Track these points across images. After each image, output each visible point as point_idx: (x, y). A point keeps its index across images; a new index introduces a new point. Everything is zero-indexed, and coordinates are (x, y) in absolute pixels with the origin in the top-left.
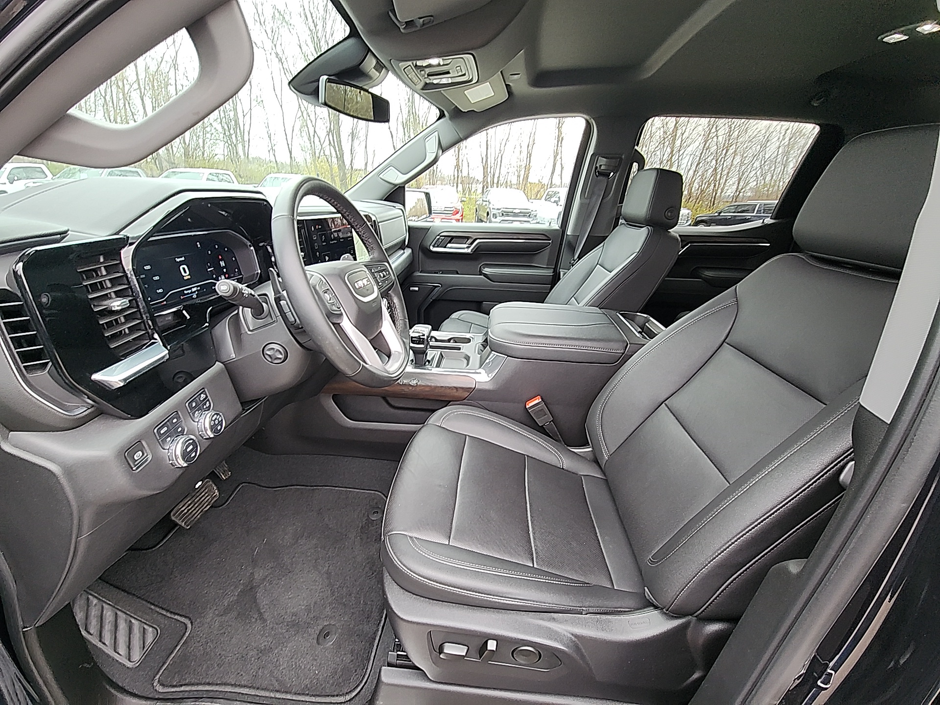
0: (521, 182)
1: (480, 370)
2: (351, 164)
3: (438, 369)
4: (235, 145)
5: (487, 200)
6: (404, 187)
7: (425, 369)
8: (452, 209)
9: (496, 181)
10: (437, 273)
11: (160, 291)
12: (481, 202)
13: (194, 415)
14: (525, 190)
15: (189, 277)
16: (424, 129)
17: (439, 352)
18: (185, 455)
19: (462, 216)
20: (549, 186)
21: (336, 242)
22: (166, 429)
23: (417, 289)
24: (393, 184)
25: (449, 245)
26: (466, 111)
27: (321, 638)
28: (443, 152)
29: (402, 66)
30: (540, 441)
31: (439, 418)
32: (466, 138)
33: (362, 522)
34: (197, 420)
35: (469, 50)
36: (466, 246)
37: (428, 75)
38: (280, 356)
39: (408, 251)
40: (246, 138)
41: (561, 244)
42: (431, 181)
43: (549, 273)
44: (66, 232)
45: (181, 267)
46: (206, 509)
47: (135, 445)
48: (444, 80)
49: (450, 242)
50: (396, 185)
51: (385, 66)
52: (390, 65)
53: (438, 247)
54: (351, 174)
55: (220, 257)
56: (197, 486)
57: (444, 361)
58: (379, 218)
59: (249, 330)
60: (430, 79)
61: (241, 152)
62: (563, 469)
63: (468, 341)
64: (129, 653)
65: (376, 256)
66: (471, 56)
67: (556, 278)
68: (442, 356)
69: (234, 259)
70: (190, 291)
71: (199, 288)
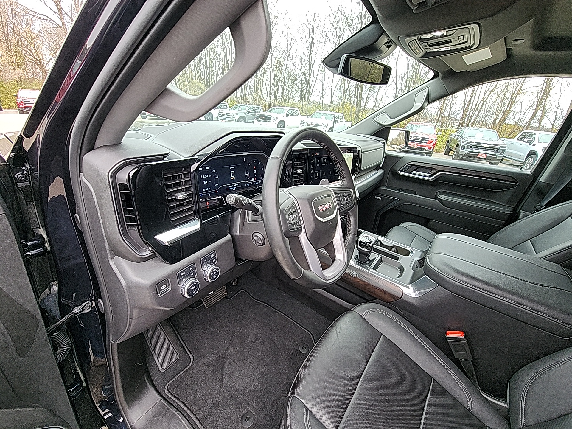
0: (497, 123)
1: (409, 286)
2: (364, 106)
3: (374, 271)
4: (305, 95)
5: (460, 135)
6: (390, 127)
7: (364, 268)
8: (428, 139)
9: (472, 121)
10: (399, 190)
11: (217, 185)
12: (454, 136)
13: (203, 267)
14: (499, 129)
15: (234, 178)
16: (422, 84)
17: (380, 257)
18: (189, 291)
19: (435, 145)
20: (525, 128)
21: (327, 164)
22: (184, 273)
23: (380, 198)
24: (382, 125)
25: (414, 172)
26: (459, 72)
27: (244, 419)
28: (428, 104)
29: (407, 41)
30: (452, 373)
31: (363, 309)
32: (452, 93)
33: (294, 350)
34: (205, 270)
35: (476, 20)
36: (429, 175)
37: (430, 46)
38: (260, 242)
39: (380, 172)
40: (311, 91)
41: (529, 188)
42: (417, 119)
43: (507, 210)
44: (168, 154)
45: (232, 172)
46: (218, 300)
47: (164, 281)
48: (444, 48)
49: (415, 170)
50: (384, 126)
51: (394, 43)
52: (398, 42)
53: (404, 172)
54: (363, 113)
55: (255, 168)
56: (210, 293)
57: (382, 265)
58: (363, 149)
59: (249, 221)
60: (431, 49)
61: (306, 99)
62: (470, 411)
63: (407, 253)
64: (163, 363)
65: (345, 184)
66: (477, 26)
67: (513, 217)
68: (382, 260)
69: (262, 169)
70: (233, 186)
71: (238, 185)
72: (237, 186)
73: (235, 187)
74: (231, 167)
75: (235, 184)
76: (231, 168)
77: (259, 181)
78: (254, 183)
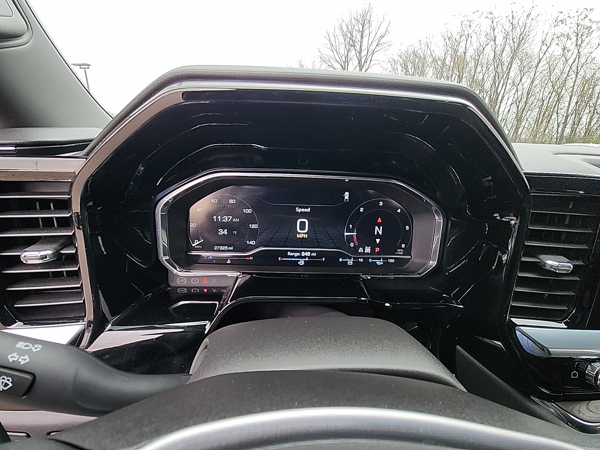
11: (252, 243)
45: (300, 220)
70: (298, 254)
71: (314, 254)
72: (310, 257)
73: (305, 257)
74: (300, 207)
75: (305, 251)
76: (299, 210)
77: (390, 258)
78: (370, 260)
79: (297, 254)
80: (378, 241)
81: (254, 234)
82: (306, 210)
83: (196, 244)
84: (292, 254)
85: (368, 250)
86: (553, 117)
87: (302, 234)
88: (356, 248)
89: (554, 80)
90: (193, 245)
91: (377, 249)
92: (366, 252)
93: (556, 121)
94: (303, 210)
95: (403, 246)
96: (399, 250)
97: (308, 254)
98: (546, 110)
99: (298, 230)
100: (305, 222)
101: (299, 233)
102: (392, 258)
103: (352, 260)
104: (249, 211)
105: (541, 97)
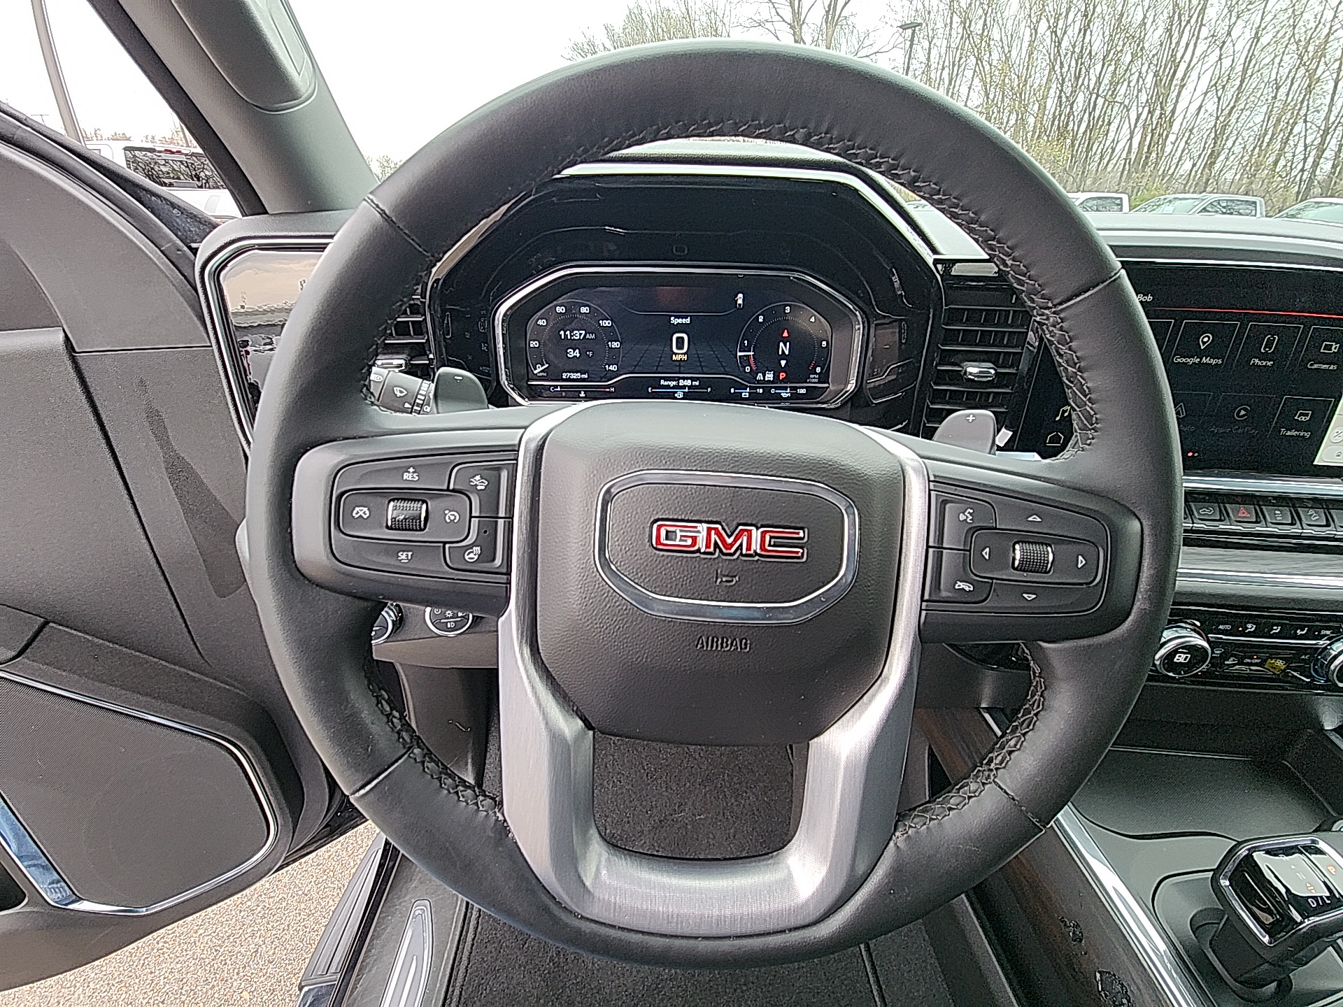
11: (612, 367)
15: (684, 358)
45: (676, 335)
71: (697, 383)
72: (692, 386)
73: (684, 387)
74: (676, 317)
75: (684, 379)
76: (674, 321)
77: (800, 388)
78: (773, 391)
79: (673, 383)
80: (783, 363)
81: (614, 356)
82: (684, 321)
83: (538, 370)
84: (666, 383)
85: (769, 376)
86: (1296, 131)
87: (680, 355)
88: (754, 373)
89: (1302, 39)
90: (535, 372)
91: (782, 376)
92: (766, 379)
93: (1302, 141)
94: (680, 321)
95: (818, 370)
96: (812, 376)
97: (688, 383)
98: (1284, 111)
99: (675, 350)
100: (682, 338)
101: (676, 354)
102: (803, 388)
103: (748, 390)
104: (607, 323)
105: (1273, 77)
